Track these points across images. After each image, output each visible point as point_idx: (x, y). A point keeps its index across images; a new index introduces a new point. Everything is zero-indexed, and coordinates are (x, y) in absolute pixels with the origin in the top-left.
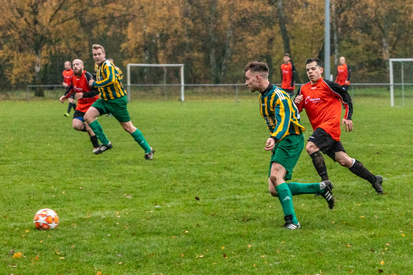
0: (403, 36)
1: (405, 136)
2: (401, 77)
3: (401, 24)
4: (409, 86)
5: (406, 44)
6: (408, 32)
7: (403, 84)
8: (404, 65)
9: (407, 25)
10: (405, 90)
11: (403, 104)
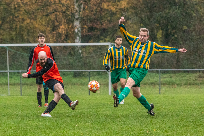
0: (8, 19)
1: (11, 127)
2: (6, 63)
3: (6, 6)
4: (14, 73)
5: (11, 28)
6: (14, 15)
7: (8, 71)
8: (10, 51)
9: (13, 7)
10: (11, 77)
11: (9, 93)
